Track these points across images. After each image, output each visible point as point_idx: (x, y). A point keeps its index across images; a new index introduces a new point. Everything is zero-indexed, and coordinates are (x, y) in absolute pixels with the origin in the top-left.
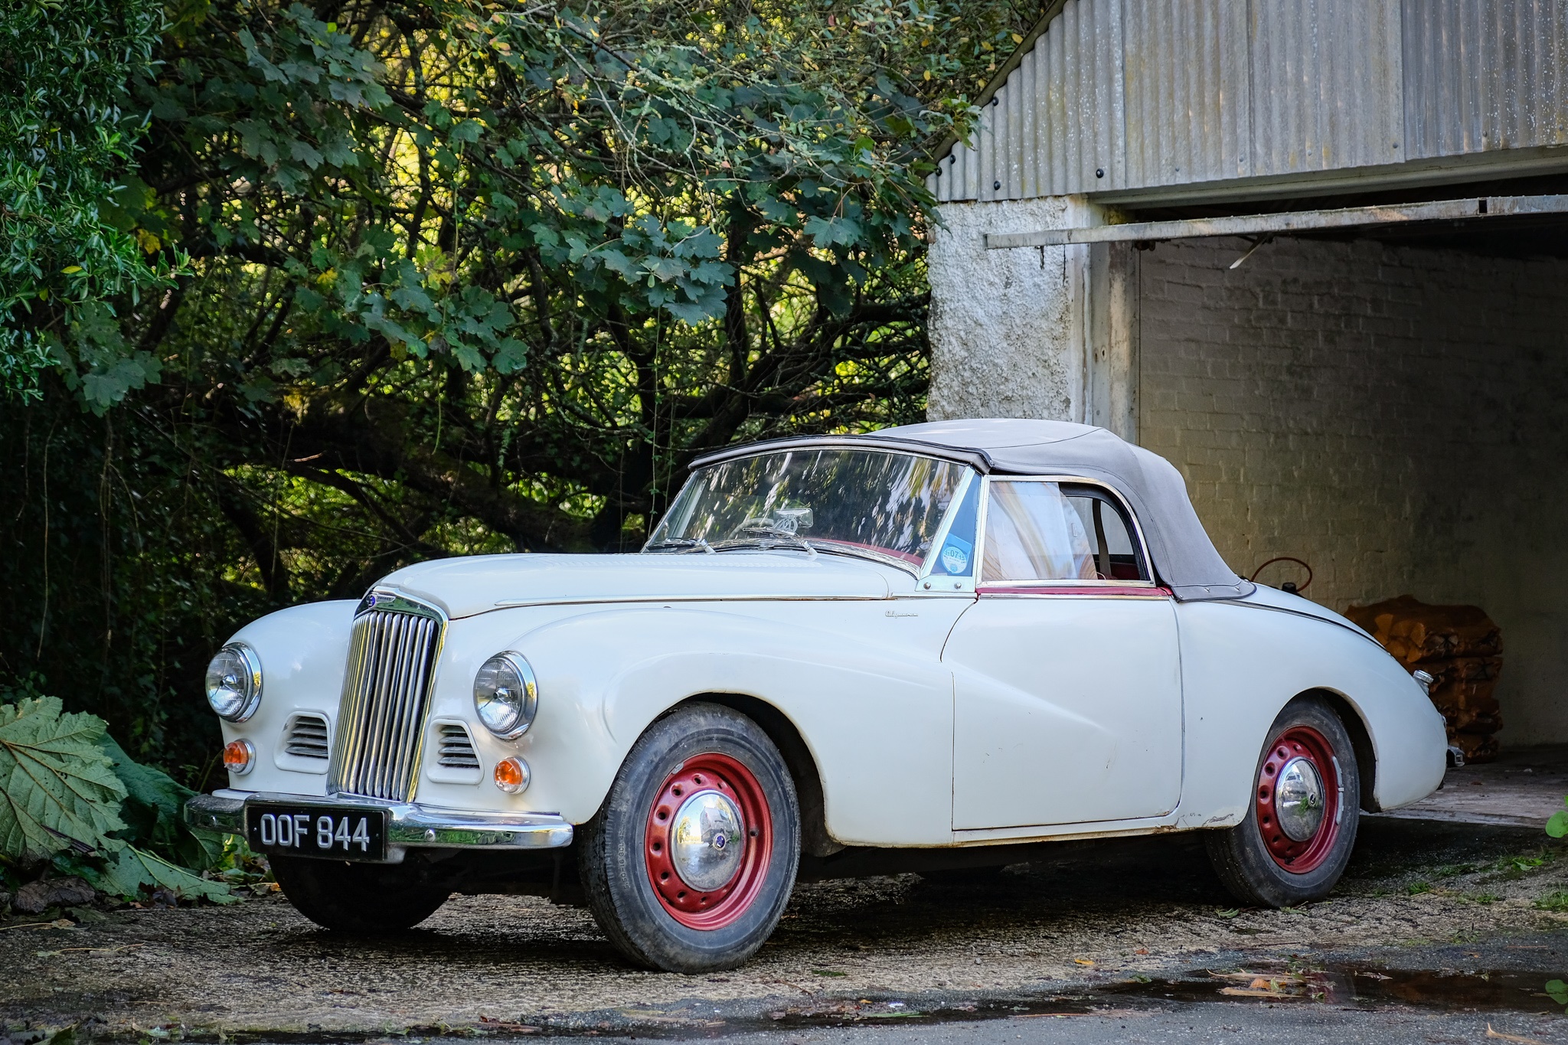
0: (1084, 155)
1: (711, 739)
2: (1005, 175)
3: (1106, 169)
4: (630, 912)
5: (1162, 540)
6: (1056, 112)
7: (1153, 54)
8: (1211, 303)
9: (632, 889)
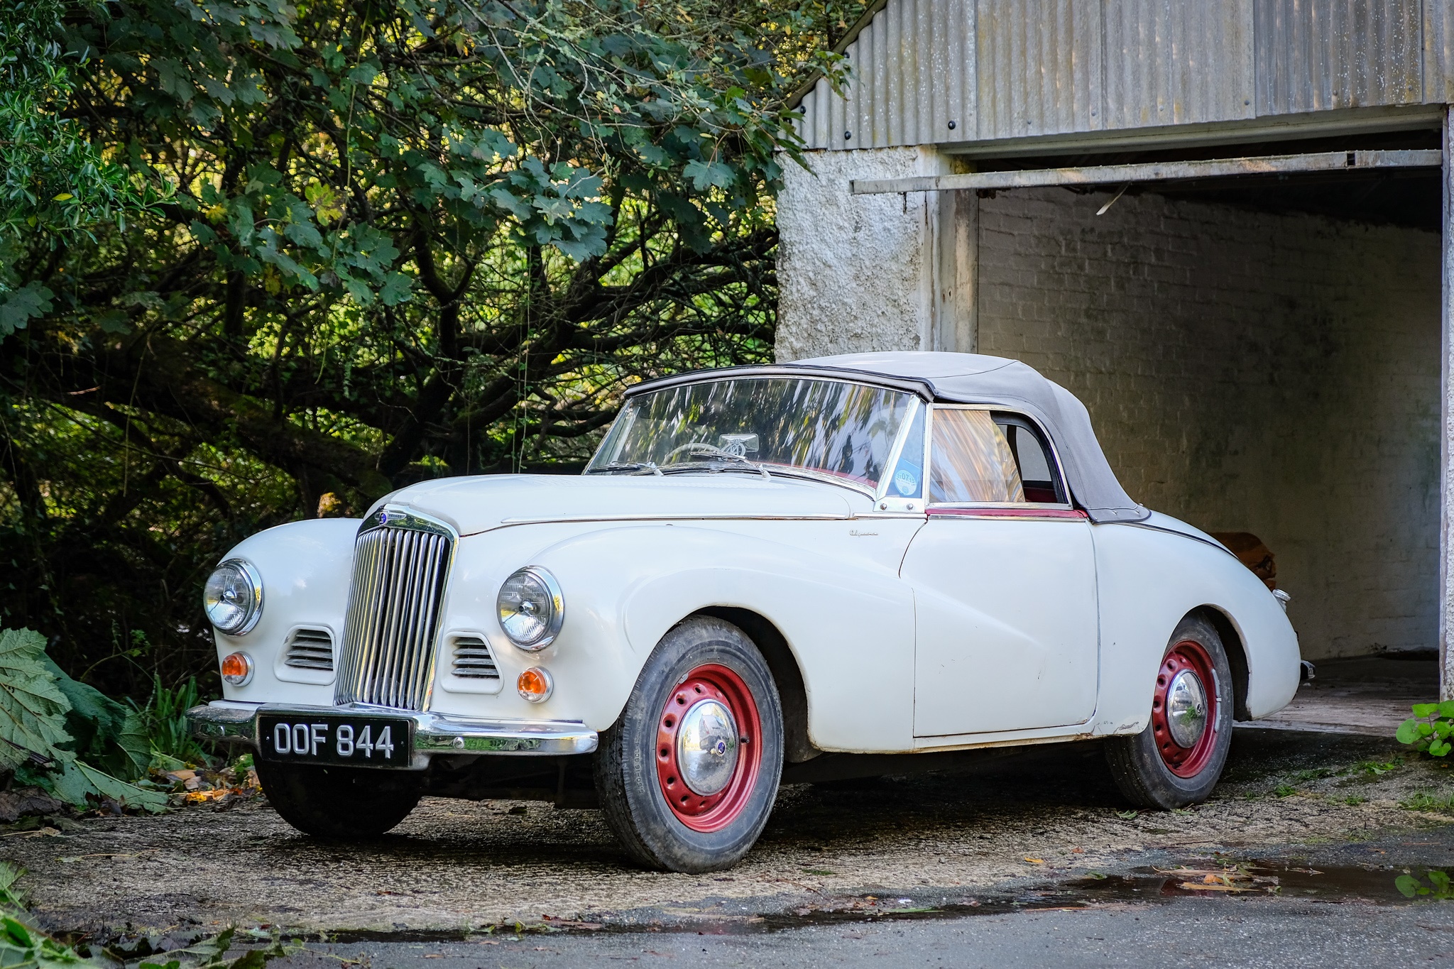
0: (936, 107)
1: (712, 650)
2: (856, 126)
3: (957, 121)
4: (644, 815)
5: (1076, 466)
6: (907, 67)
7: (1006, 15)
8: (1022, 250)
9: (646, 794)
